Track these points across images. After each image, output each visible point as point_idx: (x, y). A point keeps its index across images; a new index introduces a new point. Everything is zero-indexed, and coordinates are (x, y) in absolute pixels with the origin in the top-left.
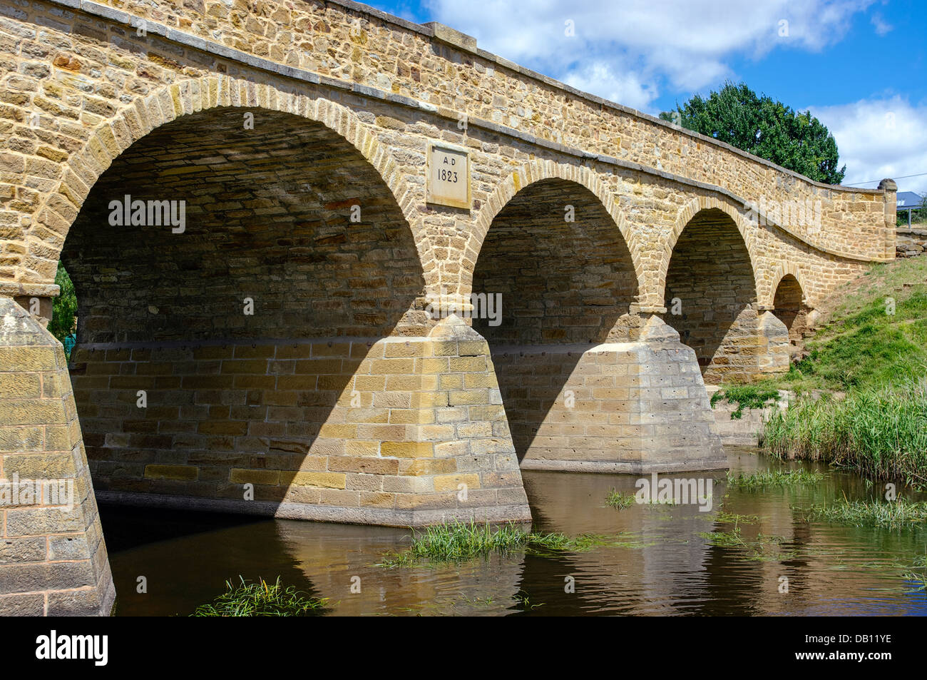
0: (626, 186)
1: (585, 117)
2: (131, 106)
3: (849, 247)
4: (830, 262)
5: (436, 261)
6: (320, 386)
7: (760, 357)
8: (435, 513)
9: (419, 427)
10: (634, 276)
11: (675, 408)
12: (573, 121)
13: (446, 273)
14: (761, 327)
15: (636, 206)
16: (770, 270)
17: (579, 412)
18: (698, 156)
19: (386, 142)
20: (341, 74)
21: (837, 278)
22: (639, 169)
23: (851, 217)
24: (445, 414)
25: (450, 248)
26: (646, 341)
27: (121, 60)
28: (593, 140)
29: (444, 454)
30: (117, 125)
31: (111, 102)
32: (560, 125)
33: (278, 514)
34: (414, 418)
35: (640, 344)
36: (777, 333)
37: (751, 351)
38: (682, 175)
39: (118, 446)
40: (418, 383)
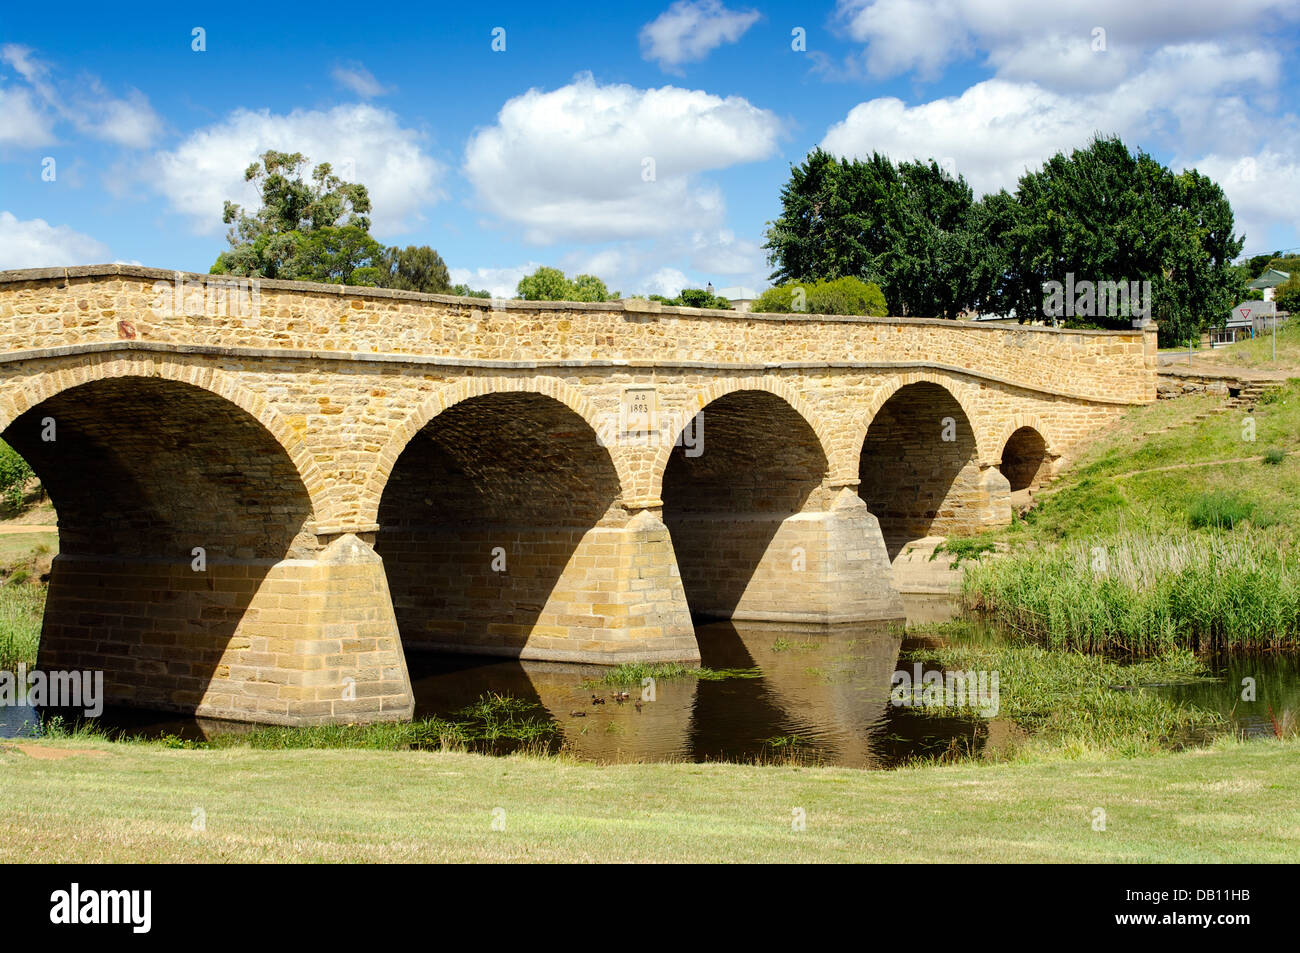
0: (813, 383)
1: (769, 335)
2: (416, 410)
3: (1105, 391)
4: (1082, 407)
5: (631, 472)
6: (550, 564)
7: (981, 511)
8: (630, 655)
9: (618, 594)
10: (824, 456)
11: (858, 567)
12: (755, 341)
13: (639, 480)
14: (983, 483)
15: (825, 396)
16: (997, 426)
17: (780, 571)
18: (897, 339)
19: (588, 394)
20: (552, 356)
21: (1090, 422)
22: (826, 365)
23: (1107, 360)
24: (638, 584)
25: (642, 461)
26: (836, 511)
27: (408, 383)
28: (777, 352)
29: (636, 613)
30: (408, 423)
31: (402, 410)
32: (743, 347)
33: (522, 656)
34: (615, 587)
35: (831, 513)
36: (999, 488)
37: (974, 505)
38: (878, 361)
39: (405, 606)
40: (616, 563)
